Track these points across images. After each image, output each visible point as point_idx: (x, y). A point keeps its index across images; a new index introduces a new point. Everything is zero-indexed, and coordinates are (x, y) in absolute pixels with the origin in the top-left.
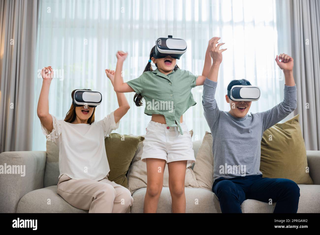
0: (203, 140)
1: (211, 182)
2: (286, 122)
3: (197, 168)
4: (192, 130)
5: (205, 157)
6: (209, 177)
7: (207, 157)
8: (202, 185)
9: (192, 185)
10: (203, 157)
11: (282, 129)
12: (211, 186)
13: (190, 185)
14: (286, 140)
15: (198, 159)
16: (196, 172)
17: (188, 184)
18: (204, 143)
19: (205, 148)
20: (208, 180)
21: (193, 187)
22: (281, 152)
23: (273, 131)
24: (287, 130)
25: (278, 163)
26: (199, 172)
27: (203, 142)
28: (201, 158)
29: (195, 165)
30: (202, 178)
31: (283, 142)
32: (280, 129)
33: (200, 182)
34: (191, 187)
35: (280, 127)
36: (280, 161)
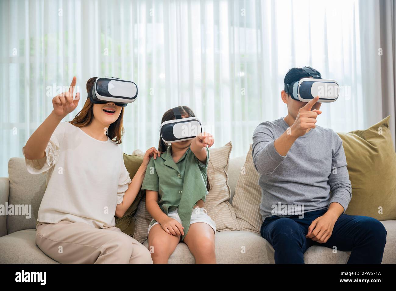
0: (247, 158)
1: (258, 222)
2: (371, 128)
3: (238, 201)
4: (231, 142)
5: (250, 184)
6: (255, 214)
7: (252, 184)
8: (245, 225)
9: (229, 227)
10: (246, 183)
11: (365, 139)
12: (259, 226)
13: (227, 228)
14: (370, 155)
15: (239, 186)
16: (236, 205)
17: (224, 226)
18: (248, 162)
19: (250, 170)
20: (254, 218)
21: (231, 229)
22: (362, 174)
23: (352, 143)
24: (371, 140)
25: (358, 190)
26: (241, 207)
27: (246, 161)
28: (244, 185)
29: (235, 196)
30: (245, 216)
31: (366, 158)
32: (362, 139)
33: (242, 223)
34: (228, 230)
35: (360, 136)
36: (361, 186)
